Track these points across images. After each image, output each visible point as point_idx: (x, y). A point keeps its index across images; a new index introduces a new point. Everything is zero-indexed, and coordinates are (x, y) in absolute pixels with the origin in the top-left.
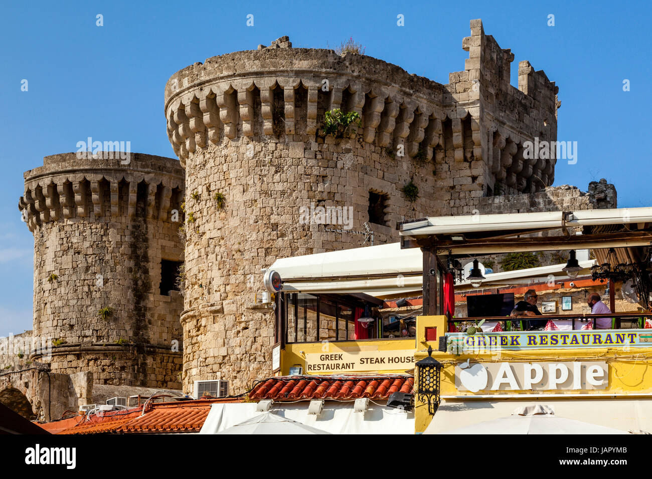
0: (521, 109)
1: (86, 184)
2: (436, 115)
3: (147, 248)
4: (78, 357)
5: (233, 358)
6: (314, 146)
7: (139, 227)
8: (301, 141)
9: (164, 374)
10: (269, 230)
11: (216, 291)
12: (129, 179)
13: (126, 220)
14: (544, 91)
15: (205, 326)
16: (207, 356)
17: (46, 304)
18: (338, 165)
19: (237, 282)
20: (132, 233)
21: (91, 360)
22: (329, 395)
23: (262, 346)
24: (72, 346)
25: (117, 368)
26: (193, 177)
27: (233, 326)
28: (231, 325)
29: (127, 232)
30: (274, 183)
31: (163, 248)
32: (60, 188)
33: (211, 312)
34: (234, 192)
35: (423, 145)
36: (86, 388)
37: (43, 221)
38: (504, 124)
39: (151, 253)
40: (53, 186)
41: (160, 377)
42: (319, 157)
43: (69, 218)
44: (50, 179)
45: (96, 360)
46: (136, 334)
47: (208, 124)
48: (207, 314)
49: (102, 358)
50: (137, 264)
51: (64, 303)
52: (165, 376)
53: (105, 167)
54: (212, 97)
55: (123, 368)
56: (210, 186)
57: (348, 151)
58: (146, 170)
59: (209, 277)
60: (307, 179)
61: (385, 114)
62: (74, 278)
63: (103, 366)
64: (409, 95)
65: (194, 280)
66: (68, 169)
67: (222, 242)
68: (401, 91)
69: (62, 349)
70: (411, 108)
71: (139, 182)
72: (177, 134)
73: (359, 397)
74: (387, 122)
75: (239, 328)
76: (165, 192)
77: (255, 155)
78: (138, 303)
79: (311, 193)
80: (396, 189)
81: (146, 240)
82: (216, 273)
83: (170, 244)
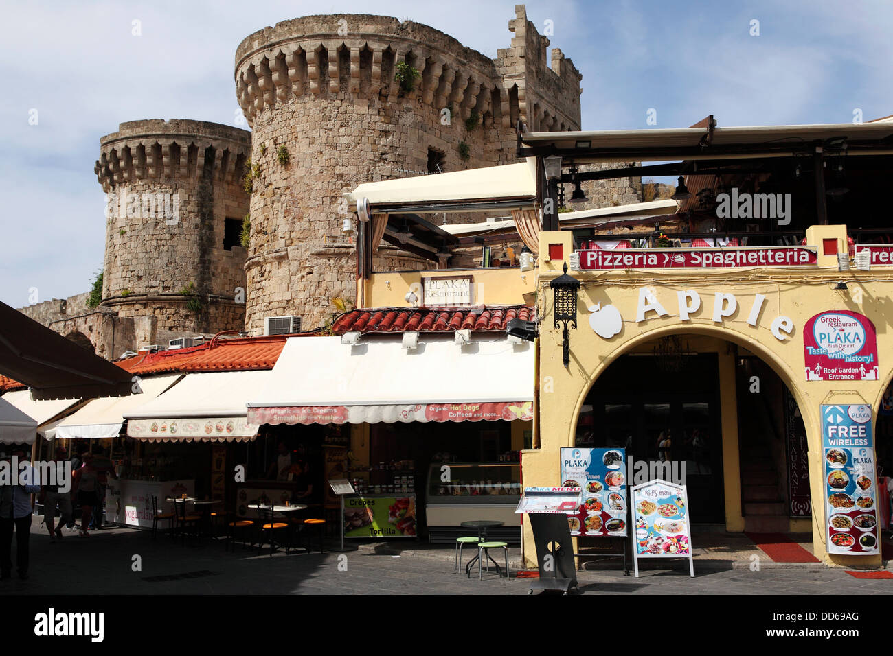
0: (555, 88)
1: (157, 147)
2: (486, 85)
3: (212, 206)
4: (145, 305)
5: (297, 302)
6: (378, 104)
7: (205, 188)
8: (365, 98)
9: (226, 322)
10: (334, 180)
11: (281, 238)
12: (198, 144)
13: (194, 182)
14: (572, 76)
15: (269, 272)
16: (271, 300)
17: (116, 257)
18: (400, 122)
19: (302, 229)
20: (199, 194)
21: (157, 309)
22: (425, 326)
23: (326, 290)
24: (139, 296)
25: (182, 317)
26: (260, 133)
27: (298, 271)
28: (295, 270)
29: (195, 192)
30: (339, 136)
31: (227, 207)
32: (133, 151)
33: (276, 258)
34: (301, 144)
35: (475, 110)
36: (150, 332)
37: (116, 182)
38: (543, 98)
39: (216, 211)
40: (127, 150)
41: (222, 326)
42: (382, 113)
43: (141, 179)
44: (124, 143)
45: (162, 309)
46: (200, 285)
47: (277, 82)
48: (271, 260)
49: (167, 307)
50: (203, 221)
51: (134, 255)
52: (226, 324)
53: (176, 133)
54: (281, 57)
55: (187, 317)
56: (276, 139)
57: (409, 110)
58: (214, 136)
59: (274, 224)
60: (371, 133)
61: (442, 79)
62: (143, 233)
63: (168, 314)
64: (464, 64)
65: (259, 228)
66: (141, 134)
67: (288, 192)
68: (457, 60)
69: (130, 298)
70: (465, 76)
71: (207, 147)
72: (247, 94)
73: (459, 328)
74: (444, 87)
75: (304, 273)
76: (231, 156)
77: (321, 111)
78: (202, 256)
79: (375, 147)
80: (452, 148)
81: (212, 200)
82: (281, 220)
83: (233, 204)
